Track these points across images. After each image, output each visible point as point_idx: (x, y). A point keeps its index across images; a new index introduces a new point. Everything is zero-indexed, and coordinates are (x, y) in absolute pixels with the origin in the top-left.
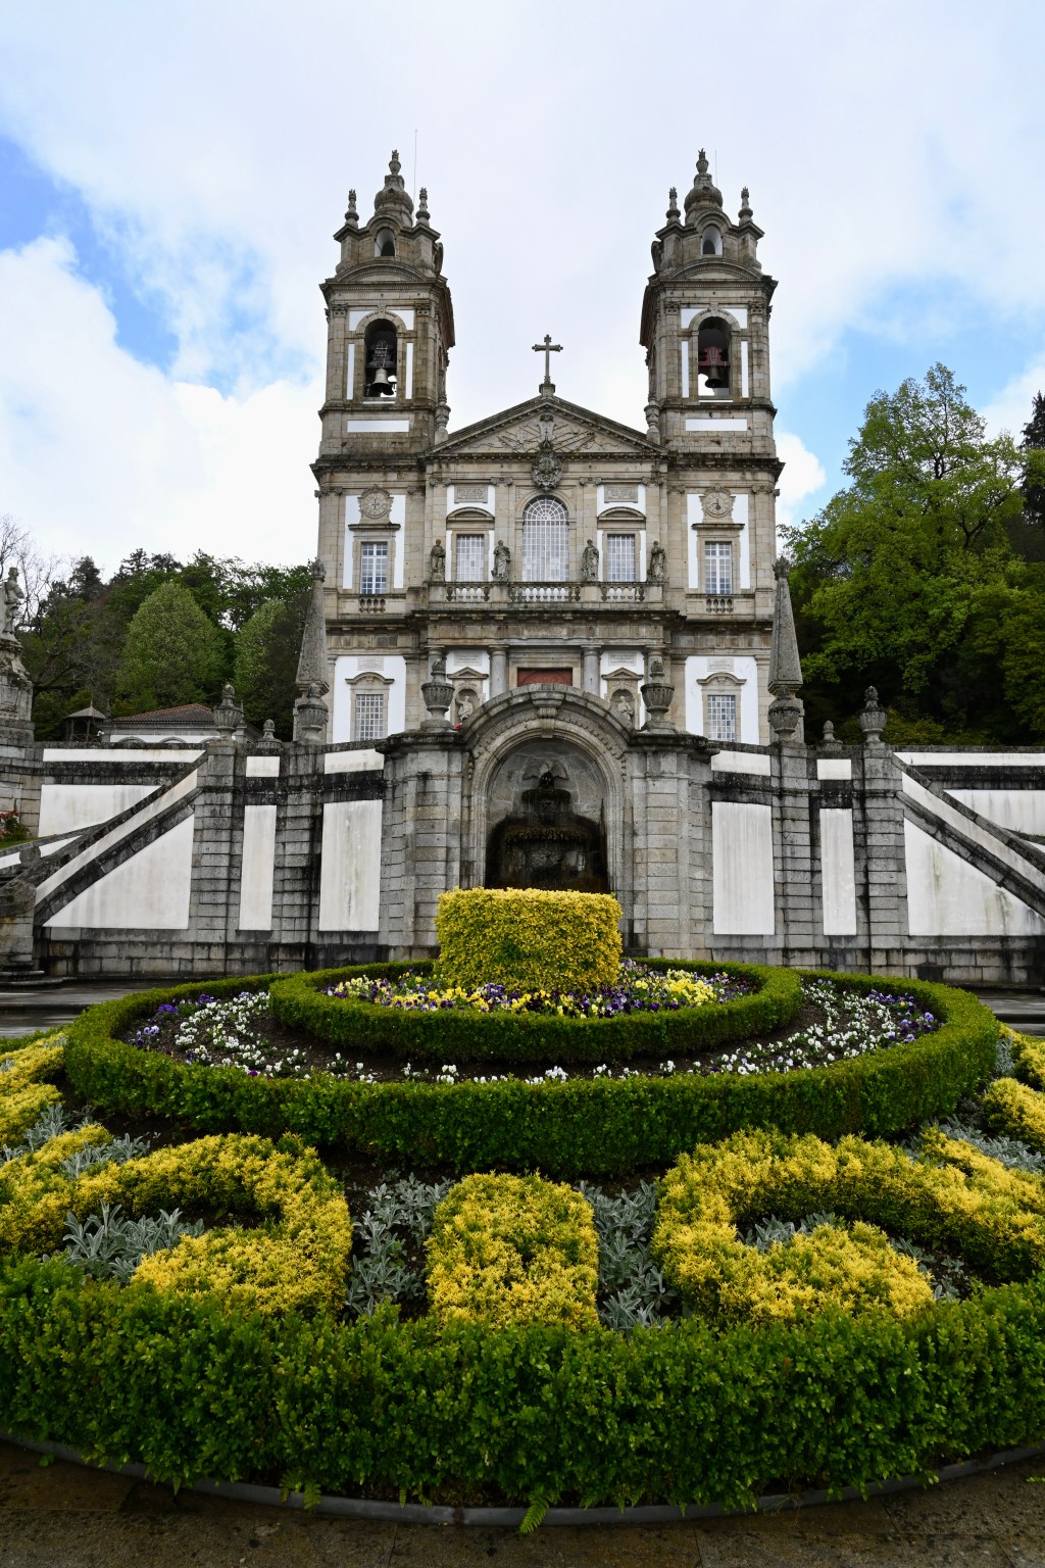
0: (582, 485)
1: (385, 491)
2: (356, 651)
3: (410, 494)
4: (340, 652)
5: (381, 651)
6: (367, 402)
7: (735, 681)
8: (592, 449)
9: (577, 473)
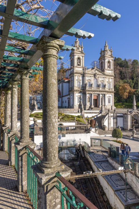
2: (78, 93)
4: (76, 93)
5: (80, 93)
6: (78, 66)
7: (110, 97)
8: (100, 74)
9: (98, 76)
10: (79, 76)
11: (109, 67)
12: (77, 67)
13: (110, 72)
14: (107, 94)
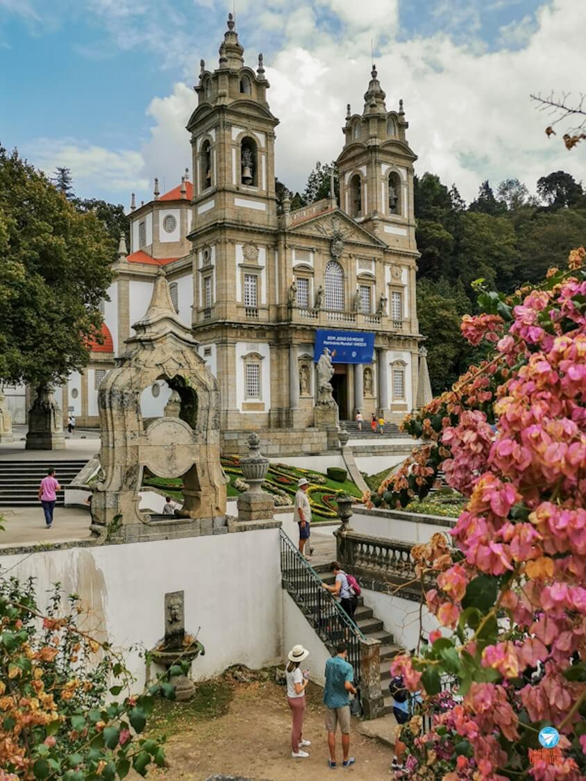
0: (350, 257)
1: (255, 245)
2: (246, 340)
3: (268, 249)
4: (239, 339)
5: (258, 340)
6: (244, 188)
7: (404, 364)
8: (354, 239)
9: (348, 250)
10: (251, 244)
11: (394, 206)
12: (237, 192)
13: (403, 232)
14: (390, 348)
